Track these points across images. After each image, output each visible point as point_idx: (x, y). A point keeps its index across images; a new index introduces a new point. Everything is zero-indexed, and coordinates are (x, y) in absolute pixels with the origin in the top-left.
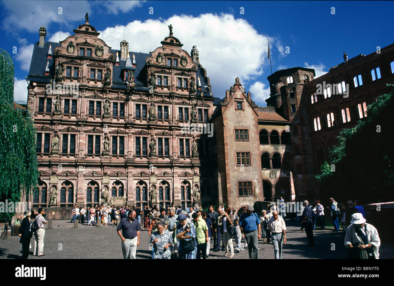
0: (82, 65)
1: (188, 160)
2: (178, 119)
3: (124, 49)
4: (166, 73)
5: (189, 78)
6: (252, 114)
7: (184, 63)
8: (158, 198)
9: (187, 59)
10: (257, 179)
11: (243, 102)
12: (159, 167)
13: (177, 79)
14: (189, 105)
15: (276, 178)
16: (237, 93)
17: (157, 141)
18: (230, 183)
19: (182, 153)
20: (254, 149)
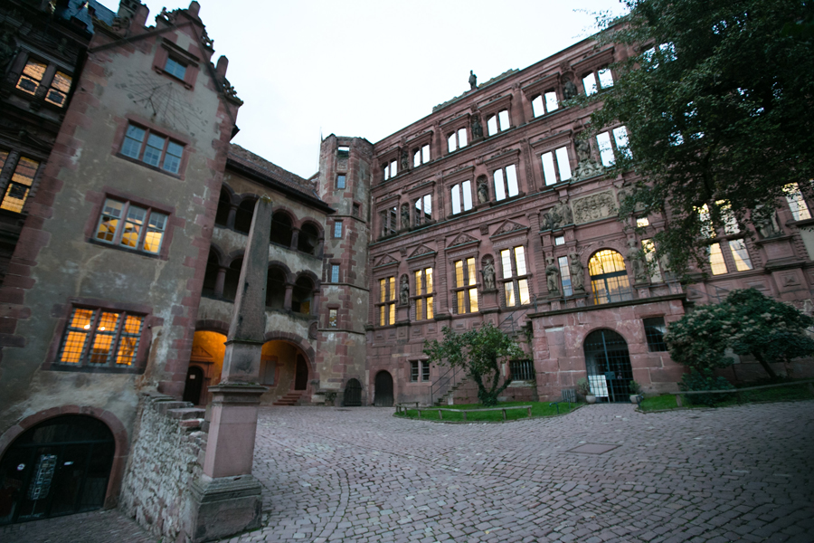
11: (197, 66)
16: (178, 32)
20: (191, 208)
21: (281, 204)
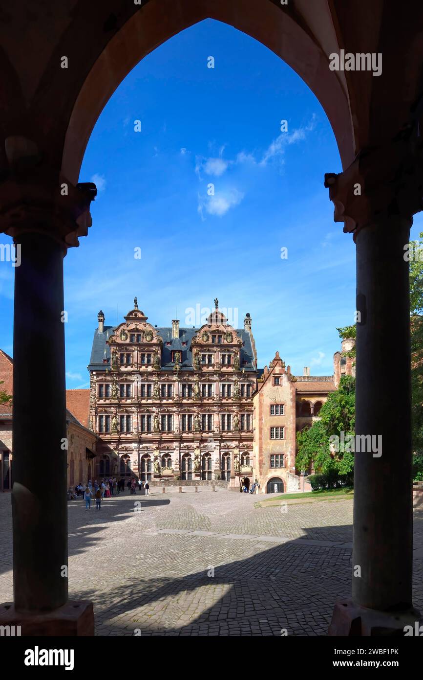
0: (134, 351)
1: (229, 434)
2: (221, 395)
4: (210, 351)
5: (233, 354)
7: (229, 339)
9: (232, 334)
10: (290, 452)
11: (282, 376)
13: (221, 356)
14: (232, 381)
16: (275, 368)
18: (262, 456)
19: (223, 427)
20: (289, 423)
21: (317, 400)
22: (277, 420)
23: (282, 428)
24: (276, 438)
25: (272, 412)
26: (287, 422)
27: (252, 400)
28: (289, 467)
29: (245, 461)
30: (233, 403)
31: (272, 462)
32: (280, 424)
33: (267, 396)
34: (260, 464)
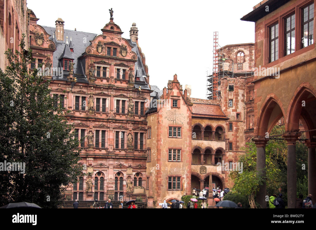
1: (123, 153)
2: (116, 111)
3: (60, 29)
4: (105, 63)
5: (127, 69)
6: (186, 111)
7: (124, 53)
8: (93, 188)
9: (127, 48)
10: (187, 175)
11: (179, 99)
12: (96, 158)
13: (116, 70)
14: (127, 97)
15: (206, 173)
16: (174, 90)
17: (95, 133)
18: (160, 177)
19: (117, 145)
20: (185, 146)
21: (207, 123)
22: (176, 142)
23: (179, 150)
24: (174, 160)
25: (170, 134)
26: (184, 146)
27: (146, 118)
28: (186, 189)
29: (138, 182)
30: (127, 121)
31: (170, 184)
32: (178, 147)
33: (166, 117)
34: (157, 186)
